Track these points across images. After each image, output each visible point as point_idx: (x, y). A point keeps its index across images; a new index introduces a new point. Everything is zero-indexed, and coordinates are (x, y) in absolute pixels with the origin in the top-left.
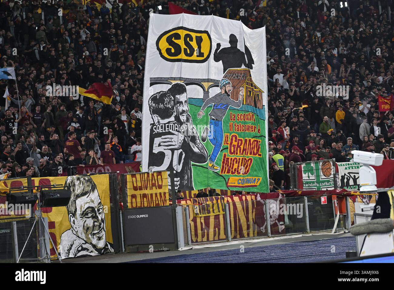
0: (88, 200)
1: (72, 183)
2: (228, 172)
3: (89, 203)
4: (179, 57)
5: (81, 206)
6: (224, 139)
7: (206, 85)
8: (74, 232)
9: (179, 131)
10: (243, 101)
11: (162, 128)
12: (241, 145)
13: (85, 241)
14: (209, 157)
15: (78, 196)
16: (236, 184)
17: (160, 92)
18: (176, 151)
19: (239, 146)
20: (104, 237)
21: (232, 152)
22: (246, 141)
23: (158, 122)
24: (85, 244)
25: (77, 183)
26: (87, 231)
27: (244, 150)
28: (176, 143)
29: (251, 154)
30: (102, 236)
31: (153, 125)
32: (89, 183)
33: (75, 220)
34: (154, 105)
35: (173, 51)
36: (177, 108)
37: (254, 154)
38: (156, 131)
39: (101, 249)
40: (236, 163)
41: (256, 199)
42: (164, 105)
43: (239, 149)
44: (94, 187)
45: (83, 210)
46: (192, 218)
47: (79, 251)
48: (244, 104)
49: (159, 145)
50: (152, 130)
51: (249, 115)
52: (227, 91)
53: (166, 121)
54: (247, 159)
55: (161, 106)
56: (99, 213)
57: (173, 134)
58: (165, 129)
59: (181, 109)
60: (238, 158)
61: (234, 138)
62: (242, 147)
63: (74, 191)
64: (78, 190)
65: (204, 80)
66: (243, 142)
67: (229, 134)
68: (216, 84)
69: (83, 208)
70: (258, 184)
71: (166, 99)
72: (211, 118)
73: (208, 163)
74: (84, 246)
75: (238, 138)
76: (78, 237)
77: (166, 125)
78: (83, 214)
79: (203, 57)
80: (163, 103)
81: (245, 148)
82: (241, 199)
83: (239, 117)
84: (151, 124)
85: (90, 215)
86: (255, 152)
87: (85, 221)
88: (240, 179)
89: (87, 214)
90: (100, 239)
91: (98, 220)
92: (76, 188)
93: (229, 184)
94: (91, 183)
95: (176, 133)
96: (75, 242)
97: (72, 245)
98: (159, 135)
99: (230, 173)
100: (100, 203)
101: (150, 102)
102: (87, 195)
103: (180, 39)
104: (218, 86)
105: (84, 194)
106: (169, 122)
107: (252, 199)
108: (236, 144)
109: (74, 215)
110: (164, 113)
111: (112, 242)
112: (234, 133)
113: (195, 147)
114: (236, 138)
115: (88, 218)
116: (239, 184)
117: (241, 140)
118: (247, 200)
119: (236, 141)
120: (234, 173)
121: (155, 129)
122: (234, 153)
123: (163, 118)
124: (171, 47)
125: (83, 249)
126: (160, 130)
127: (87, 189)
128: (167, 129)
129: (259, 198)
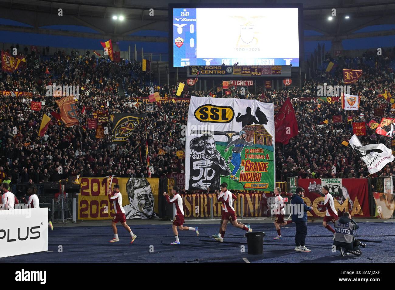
0: (143, 190)
1: (132, 181)
2: (244, 180)
3: (144, 192)
4: (207, 120)
5: (138, 194)
6: (241, 163)
7: (230, 135)
8: (132, 206)
9: (207, 159)
10: (254, 142)
11: (198, 156)
12: (253, 166)
13: (138, 211)
14: (231, 172)
15: (136, 188)
16: (250, 187)
17: (196, 138)
18: (206, 169)
19: (251, 166)
20: (152, 210)
21: (247, 169)
22: (256, 163)
23: (195, 153)
24: (139, 212)
25: (136, 181)
26: (140, 206)
27: (254, 168)
28: (206, 165)
29: (260, 171)
30: (151, 209)
31: (192, 155)
32: (144, 182)
33: (133, 200)
34: (193, 145)
35: (204, 116)
36: (206, 146)
37: (262, 171)
38: (194, 158)
39: (149, 216)
40: (250, 175)
41: (262, 196)
42: (198, 144)
43: (251, 168)
44: (148, 184)
45: (139, 195)
46: (215, 203)
47: (134, 216)
48: (255, 143)
49: (197, 165)
50: (191, 158)
51: (258, 150)
52: (243, 137)
53: (200, 153)
54: (258, 174)
55: (197, 145)
56: (150, 198)
57: (204, 160)
58: (200, 157)
59: (208, 147)
60: (251, 173)
61: (248, 162)
62: (253, 167)
63: (133, 185)
64: (136, 185)
65: (229, 132)
66: (254, 164)
67: (245, 160)
68: (237, 134)
69: (139, 194)
70: (267, 187)
71: (200, 142)
72: (233, 152)
73: (230, 175)
74: (137, 214)
75: (251, 162)
76: (134, 209)
77: (200, 155)
78: (138, 197)
79: (228, 120)
80: (198, 143)
81: (255, 167)
82: (251, 196)
83: (251, 151)
84: (191, 154)
85: (143, 198)
86: (263, 169)
87: (140, 201)
88: (253, 184)
89: (142, 198)
90: (149, 211)
91: (149, 201)
92: (135, 184)
93: (245, 187)
94: (146, 181)
95: (206, 159)
96: (131, 211)
97: (129, 213)
98: (196, 160)
99: (246, 181)
100: (151, 192)
101: (191, 142)
102: (143, 188)
103: (208, 110)
104: (238, 135)
105: (140, 187)
106: (202, 154)
107: (258, 196)
108: (249, 165)
109: (133, 197)
110: (199, 149)
111: (157, 213)
112: (248, 159)
113: (223, 167)
114: (249, 161)
115: (142, 199)
116: (251, 186)
117: (253, 163)
118: (255, 196)
119: (249, 164)
120: (248, 181)
121: (193, 157)
122: (248, 170)
123: (198, 152)
124: (202, 114)
125: (137, 215)
126: (197, 158)
127: (143, 185)
128: (201, 157)
129: (264, 196)
